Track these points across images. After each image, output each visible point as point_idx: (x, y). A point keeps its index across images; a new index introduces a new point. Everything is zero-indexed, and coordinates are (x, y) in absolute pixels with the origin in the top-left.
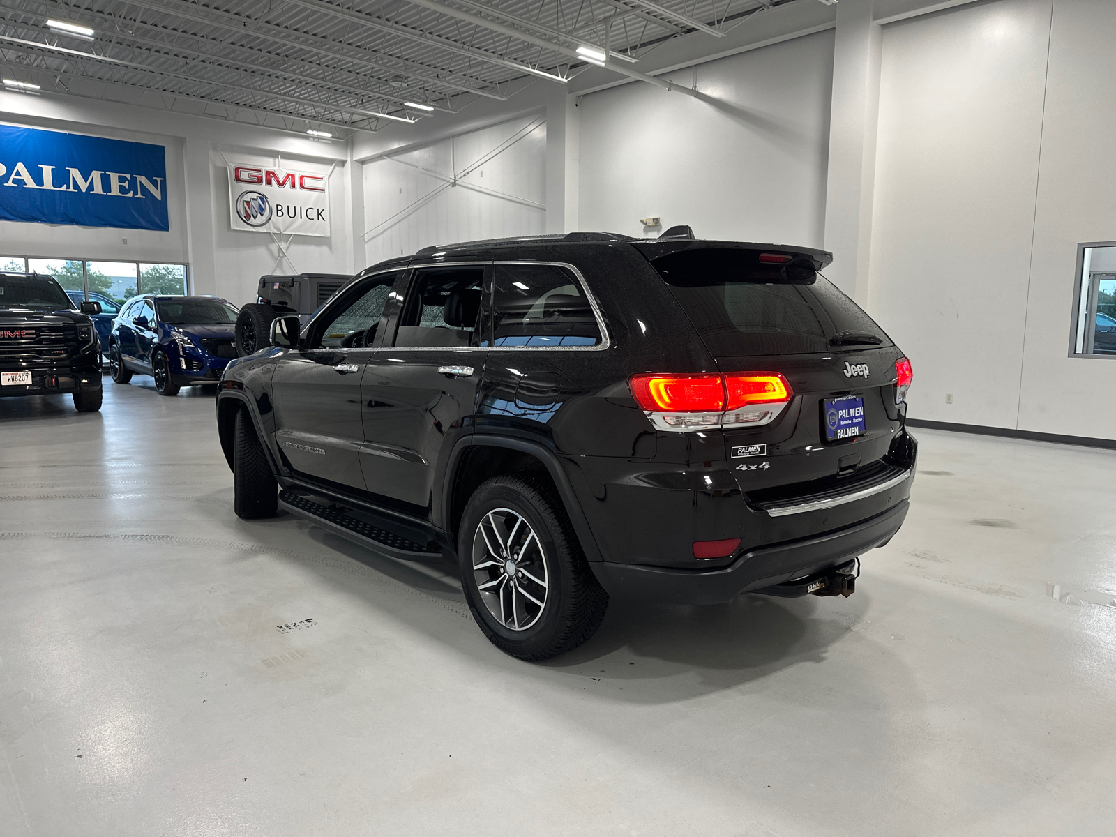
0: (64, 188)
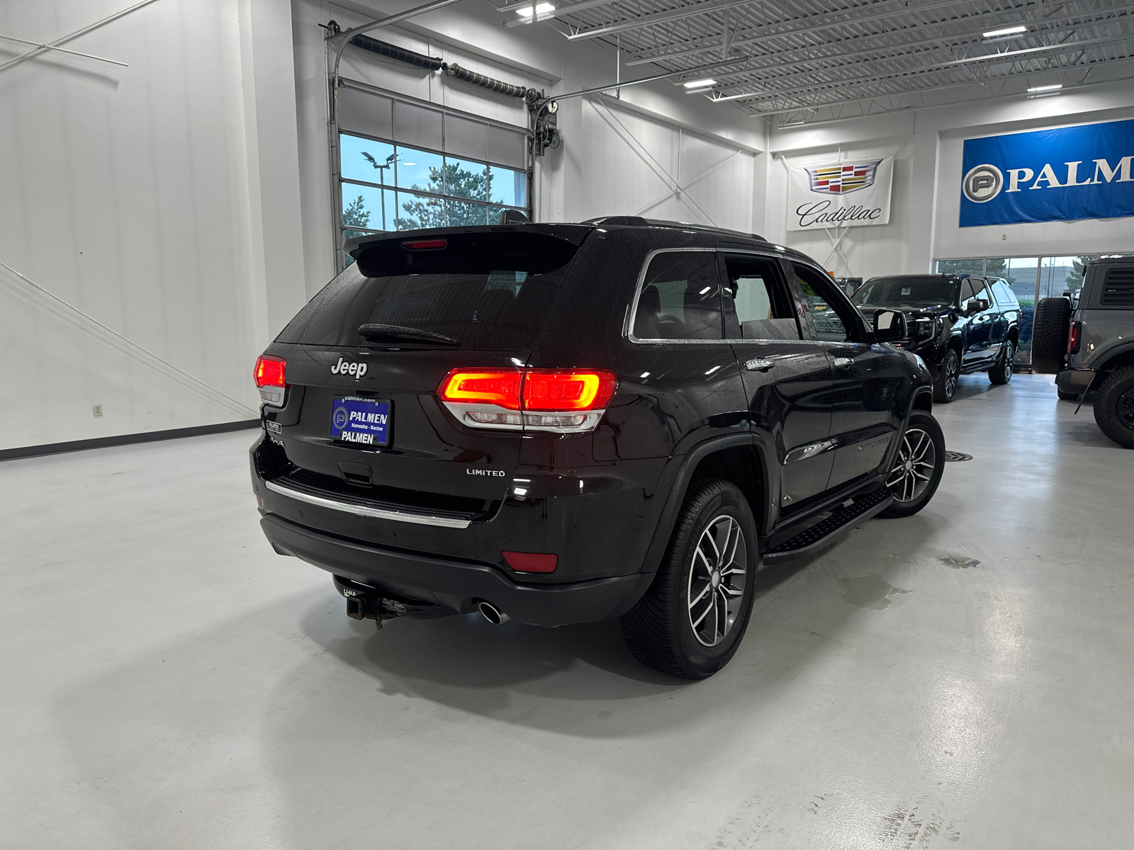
0: (1087, 182)
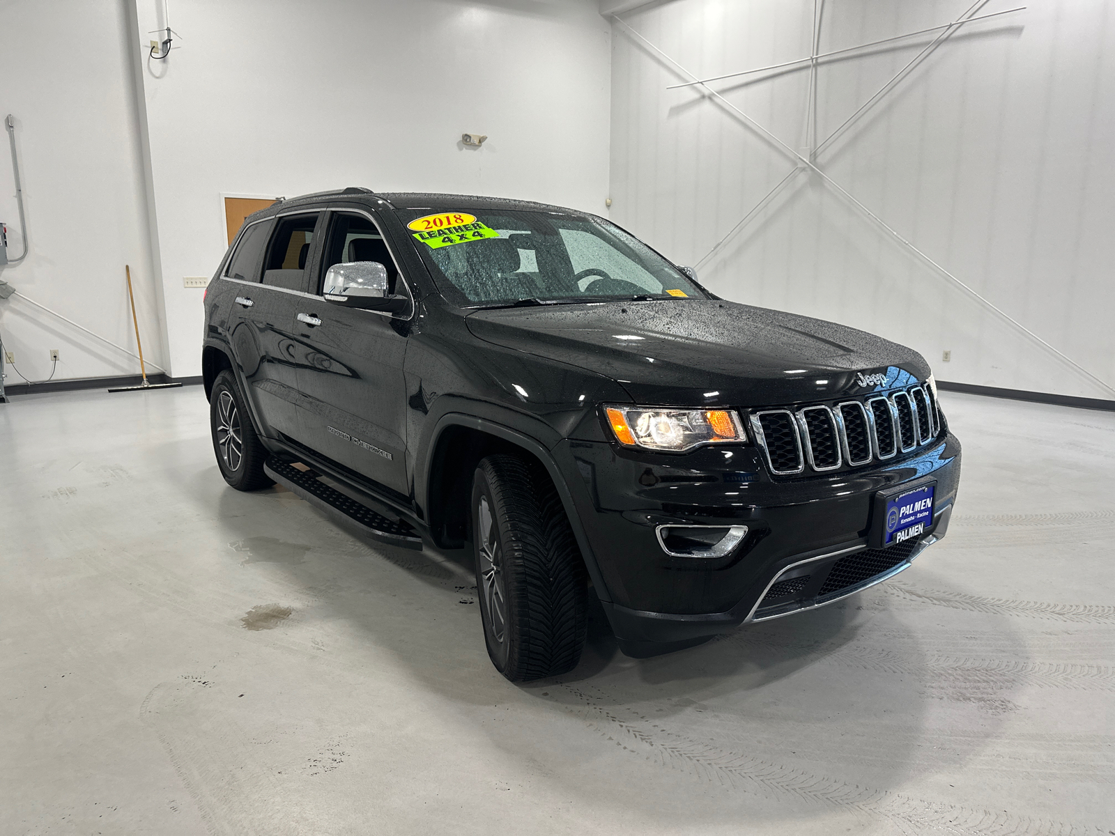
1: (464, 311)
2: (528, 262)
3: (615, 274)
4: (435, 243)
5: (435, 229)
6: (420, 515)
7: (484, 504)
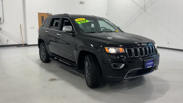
1: (84, 33)
2: (93, 26)
3: (107, 28)
4: (79, 23)
5: (79, 21)
6: (76, 65)
7: (87, 62)
